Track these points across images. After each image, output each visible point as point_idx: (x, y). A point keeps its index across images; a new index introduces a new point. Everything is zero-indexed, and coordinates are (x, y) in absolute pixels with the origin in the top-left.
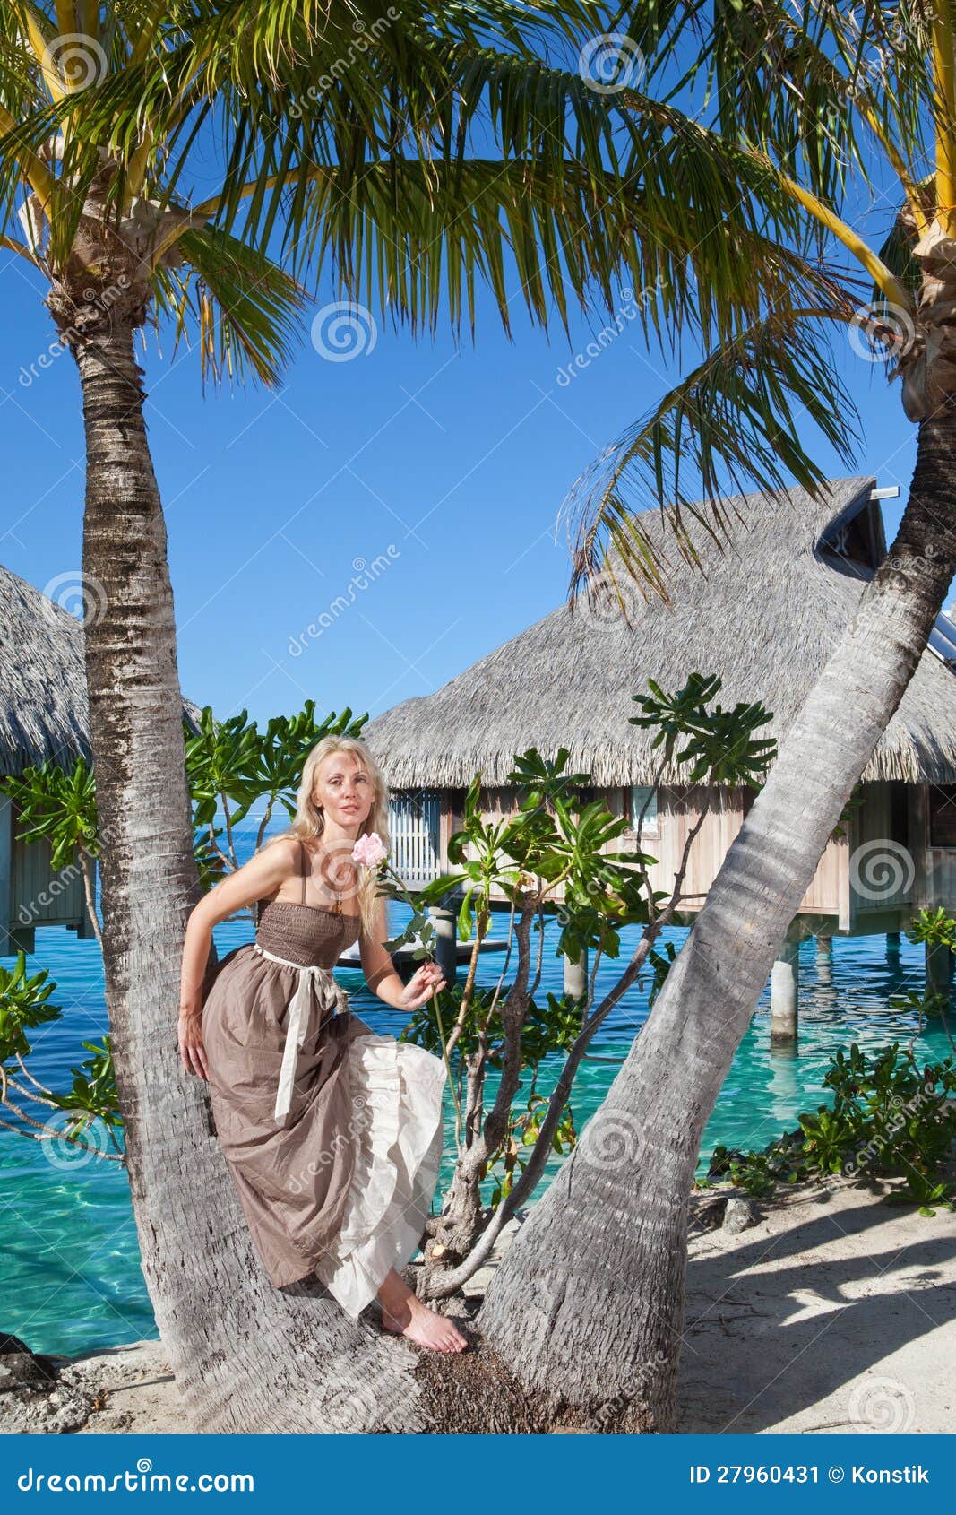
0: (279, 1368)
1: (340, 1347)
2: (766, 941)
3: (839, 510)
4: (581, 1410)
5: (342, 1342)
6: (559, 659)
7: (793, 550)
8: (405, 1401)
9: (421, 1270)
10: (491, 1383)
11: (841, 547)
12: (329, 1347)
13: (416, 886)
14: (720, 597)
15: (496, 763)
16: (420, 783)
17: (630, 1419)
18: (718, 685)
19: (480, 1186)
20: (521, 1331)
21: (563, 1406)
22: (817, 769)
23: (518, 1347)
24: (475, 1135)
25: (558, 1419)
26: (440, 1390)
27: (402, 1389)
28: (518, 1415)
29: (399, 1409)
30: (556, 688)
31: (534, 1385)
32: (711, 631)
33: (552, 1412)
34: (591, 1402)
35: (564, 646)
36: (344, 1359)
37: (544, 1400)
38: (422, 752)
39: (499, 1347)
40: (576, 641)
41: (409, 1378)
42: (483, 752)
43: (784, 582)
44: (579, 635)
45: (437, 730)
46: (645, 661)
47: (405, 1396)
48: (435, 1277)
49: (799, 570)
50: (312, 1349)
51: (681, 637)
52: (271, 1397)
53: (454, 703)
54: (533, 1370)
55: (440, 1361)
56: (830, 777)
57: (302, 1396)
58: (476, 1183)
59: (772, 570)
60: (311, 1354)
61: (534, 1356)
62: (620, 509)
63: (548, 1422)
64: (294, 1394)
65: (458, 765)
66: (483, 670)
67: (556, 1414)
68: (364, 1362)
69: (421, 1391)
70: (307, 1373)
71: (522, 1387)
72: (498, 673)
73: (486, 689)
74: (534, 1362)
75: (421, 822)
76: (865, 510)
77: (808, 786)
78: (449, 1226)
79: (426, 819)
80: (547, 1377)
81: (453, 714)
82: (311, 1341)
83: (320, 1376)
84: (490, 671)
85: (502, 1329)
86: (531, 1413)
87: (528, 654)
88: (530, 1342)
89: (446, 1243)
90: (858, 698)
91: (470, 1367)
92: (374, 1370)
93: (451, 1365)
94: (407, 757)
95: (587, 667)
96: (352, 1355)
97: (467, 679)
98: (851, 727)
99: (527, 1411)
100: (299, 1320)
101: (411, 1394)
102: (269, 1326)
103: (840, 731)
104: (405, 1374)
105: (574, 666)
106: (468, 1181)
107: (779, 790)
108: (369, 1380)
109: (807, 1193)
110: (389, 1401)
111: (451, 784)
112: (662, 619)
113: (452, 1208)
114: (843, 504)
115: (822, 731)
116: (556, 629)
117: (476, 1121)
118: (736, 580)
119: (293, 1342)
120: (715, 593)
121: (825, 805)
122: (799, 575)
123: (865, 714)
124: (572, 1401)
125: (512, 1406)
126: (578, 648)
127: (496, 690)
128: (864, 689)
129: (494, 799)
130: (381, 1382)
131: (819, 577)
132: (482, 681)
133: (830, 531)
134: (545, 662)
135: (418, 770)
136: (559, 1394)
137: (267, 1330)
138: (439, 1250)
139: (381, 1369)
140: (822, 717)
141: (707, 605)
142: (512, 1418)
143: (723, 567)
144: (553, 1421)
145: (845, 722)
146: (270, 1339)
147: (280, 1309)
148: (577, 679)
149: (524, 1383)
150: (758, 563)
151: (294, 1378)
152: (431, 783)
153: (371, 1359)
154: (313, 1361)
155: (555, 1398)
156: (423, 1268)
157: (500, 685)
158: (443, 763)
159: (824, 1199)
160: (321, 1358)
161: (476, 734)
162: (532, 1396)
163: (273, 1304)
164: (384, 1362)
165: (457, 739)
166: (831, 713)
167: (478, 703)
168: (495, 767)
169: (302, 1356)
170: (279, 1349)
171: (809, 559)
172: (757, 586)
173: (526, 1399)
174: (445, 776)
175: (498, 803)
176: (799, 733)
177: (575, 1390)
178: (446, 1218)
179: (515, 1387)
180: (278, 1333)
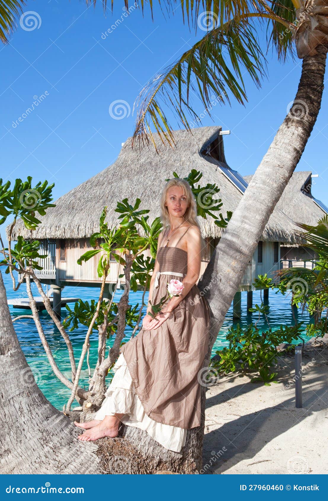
0: (36, 454)
1: (63, 444)
2: (240, 269)
3: (208, 138)
4: (167, 464)
5: (64, 442)
6: (103, 190)
7: (191, 152)
8: (93, 465)
9: (81, 413)
10: (129, 455)
11: (208, 152)
12: (59, 445)
13: (45, 277)
14: (164, 168)
15: (78, 229)
16: (48, 237)
17: (186, 466)
18: (201, 175)
19: (106, 379)
20: (141, 433)
21: (160, 462)
22: (262, 198)
23: (140, 439)
24: (103, 358)
25: (158, 468)
26: (108, 459)
27: (91, 460)
28: (141, 468)
29: (91, 468)
30: (101, 201)
31: (147, 454)
32: (161, 181)
33: (155, 465)
34: (172, 460)
35: (104, 186)
36: (65, 449)
37: (151, 460)
38: (49, 225)
39: (131, 440)
40: (109, 183)
41: (94, 455)
42: (73, 225)
43: (188, 163)
44: (110, 181)
45: (55, 217)
46: (136, 191)
47: (93, 463)
48: (87, 416)
49: (194, 159)
50: (51, 445)
51: (150, 183)
52: (33, 467)
53: (62, 206)
54: (147, 449)
55: (108, 447)
56: (267, 202)
57: (47, 466)
58: (105, 377)
59: (183, 159)
60: (51, 448)
61: (147, 443)
62: (156, 106)
63: (154, 469)
64: (44, 465)
65: (63, 230)
66: (73, 194)
67: (157, 466)
68: (74, 450)
69: (100, 460)
70: (49, 456)
71: (142, 456)
72: (79, 195)
73: (74, 201)
74: (147, 445)
75: (48, 252)
76: (217, 139)
77: (258, 206)
78: (93, 395)
79: (50, 251)
80: (153, 451)
81: (61, 210)
82: (50, 442)
83: (55, 457)
84: (76, 194)
85: (132, 433)
86: (146, 466)
87: (91, 188)
88: (145, 437)
89: (92, 401)
90: (278, 169)
91: (120, 449)
92: (79, 453)
93: (112, 449)
94: (43, 226)
95: (113, 193)
96: (69, 447)
97: (66, 197)
98: (276, 182)
99: (145, 466)
100: (45, 434)
101: (95, 462)
102: (31, 437)
103: (271, 183)
104: (92, 454)
105: (108, 193)
106: (101, 376)
107: (246, 207)
108: (77, 457)
109: (224, 379)
110: (86, 466)
111: (60, 237)
112: (142, 176)
113: (94, 388)
114: (210, 136)
115: (264, 183)
116: (101, 179)
117: (103, 352)
118: (170, 162)
119: (42, 443)
120: (162, 167)
121: (265, 214)
122: (193, 161)
123: (281, 177)
124: (164, 460)
125: (138, 464)
126: (110, 186)
127: (78, 201)
128: (281, 166)
129: (77, 243)
130: (82, 458)
131: (200, 162)
132: (72, 198)
133: (205, 145)
134: (97, 191)
135: (47, 232)
136: (158, 458)
137: (30, 439)
138: (89, 405)
139: (82, 452)
140: (264, 177)
141: (159, 171)
142: (138, 468)
143: (165, 157)
144: (156, 469)
145: (274, 179)
146: (31, 442)
147: (36, 429)
148: (110, 198)
149: (144, 454)
150: (178, 156)
151: (43, 459)
152: (52, 237)
153: (76, 448)
154: (52, 451)
155: (157, 460)
156: (83, 412)
157: (79, 199)
158: (57, 229)
159: (232, 381)
160: (55, 449)
161: (70, 218)
162: (147, 459)
163: (32, 428)
164: (82, 449)
165: (63, 220)
166: (268, 175)
167: (71, 206)
168: (78, 231)
169: (47, 449)
170: (36, 447)
171: (197, 155)
172: (178, 165)
173: (144, 461)
174: (58, 234)
175: (79, 244)
176: (254, 184)
177: (166, 456)
178: (92, 392)
179: (139, 456)
180: (35, 440)
